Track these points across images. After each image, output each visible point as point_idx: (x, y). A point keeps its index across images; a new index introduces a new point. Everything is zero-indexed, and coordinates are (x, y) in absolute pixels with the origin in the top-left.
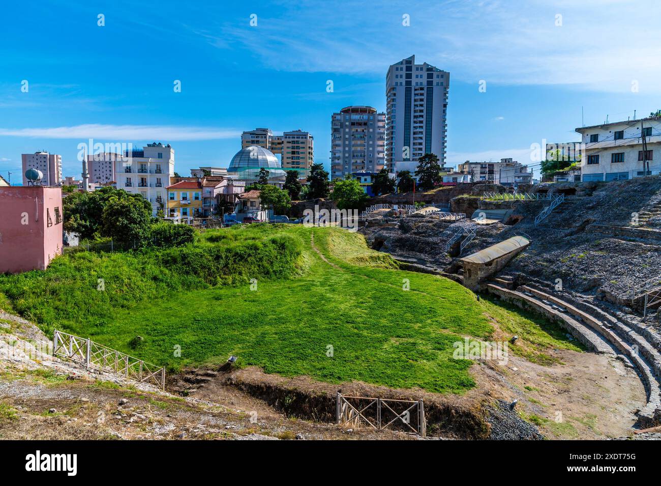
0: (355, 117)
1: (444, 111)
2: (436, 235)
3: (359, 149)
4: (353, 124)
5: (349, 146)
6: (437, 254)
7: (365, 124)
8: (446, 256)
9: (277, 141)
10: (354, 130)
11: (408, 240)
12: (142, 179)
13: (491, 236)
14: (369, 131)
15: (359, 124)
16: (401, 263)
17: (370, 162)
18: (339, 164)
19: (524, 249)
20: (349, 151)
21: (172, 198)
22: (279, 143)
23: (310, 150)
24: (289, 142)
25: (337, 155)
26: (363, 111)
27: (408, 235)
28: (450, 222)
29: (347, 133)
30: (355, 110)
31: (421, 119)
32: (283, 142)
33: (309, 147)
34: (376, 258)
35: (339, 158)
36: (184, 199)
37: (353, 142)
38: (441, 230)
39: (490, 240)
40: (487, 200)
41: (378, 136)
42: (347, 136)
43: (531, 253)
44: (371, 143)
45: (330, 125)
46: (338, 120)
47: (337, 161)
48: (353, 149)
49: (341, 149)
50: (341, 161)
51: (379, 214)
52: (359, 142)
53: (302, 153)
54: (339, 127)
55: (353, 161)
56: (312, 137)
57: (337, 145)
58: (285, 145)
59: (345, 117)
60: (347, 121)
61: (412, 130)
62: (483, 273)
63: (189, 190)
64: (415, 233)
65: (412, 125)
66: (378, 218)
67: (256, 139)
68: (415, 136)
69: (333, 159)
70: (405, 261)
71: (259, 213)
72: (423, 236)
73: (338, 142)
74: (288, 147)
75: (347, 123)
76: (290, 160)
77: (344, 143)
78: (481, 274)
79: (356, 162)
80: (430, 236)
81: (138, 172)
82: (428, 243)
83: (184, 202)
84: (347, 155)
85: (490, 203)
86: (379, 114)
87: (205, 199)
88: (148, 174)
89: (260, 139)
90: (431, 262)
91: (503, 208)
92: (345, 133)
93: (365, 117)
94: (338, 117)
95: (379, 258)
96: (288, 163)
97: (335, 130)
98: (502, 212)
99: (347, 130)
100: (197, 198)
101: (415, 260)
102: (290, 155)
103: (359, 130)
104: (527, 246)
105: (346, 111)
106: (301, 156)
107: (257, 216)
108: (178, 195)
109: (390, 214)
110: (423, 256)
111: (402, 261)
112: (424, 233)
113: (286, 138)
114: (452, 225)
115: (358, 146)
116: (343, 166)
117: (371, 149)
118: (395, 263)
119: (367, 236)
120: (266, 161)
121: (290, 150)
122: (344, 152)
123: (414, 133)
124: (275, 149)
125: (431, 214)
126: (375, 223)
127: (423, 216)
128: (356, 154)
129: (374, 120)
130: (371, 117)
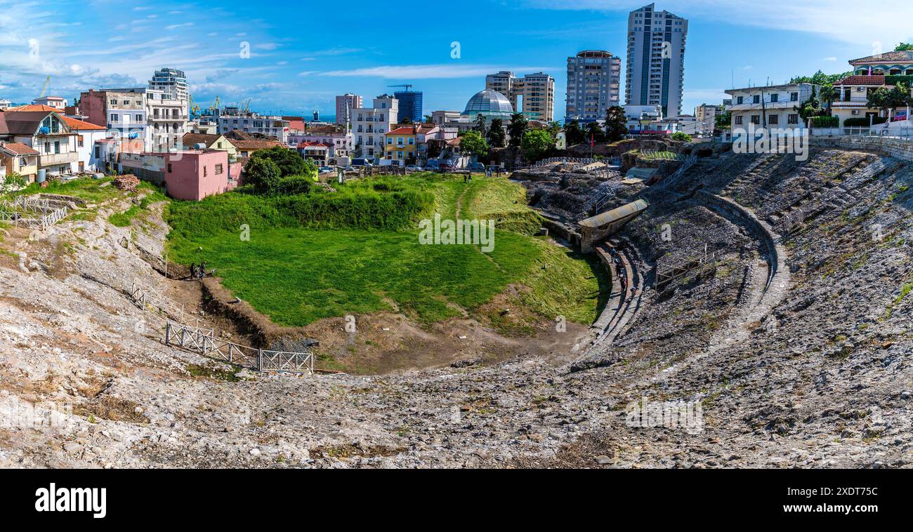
0: (589, 61)
1: (682, 56)
2: (586, 193)
3: (592, 92)
4: (587, 67)
5: (583, 89)
6: (578, 213)
7: (599, 68)
8: (585, 215)
9: (519, 83)
10: (588, 73)
11: (561, 196)
12: (370, 126)
13: (625, 197)
14: (602, 75)
15: (594, 68)
16: (545, 219)
17: (603, 104)
18: (572, 107)
19: (640, 213)
20: (582, 94)
21: (390, 143)
22: (521, 85)
23: (550, 92)
24: (530, 84)
25: (571, 97)
26: (598, 55)
27: (563, 191)
28: (603, 180)
29: (581, 77)
30: (590, 55)
31: (659, 63)
32: (523, 85)
33: (549, 89)
34: (516, 215)
35: (572, 101)
36: (400, 143)
37: (587, 85)
38: (591, 188)
39: (624, 201)
40: (642, 158)
41: (612, 79)
42: (581, 79)
43: (644, 218)
44: (604, 86)
45: (566, 69)
46: (572, 64)
47: (570, 104)
48: (587, 91)
49: (574, 91)
50: (574, 104)
51: (547, 168)
52: (593, 85)
53: (542, 95)
54: (573, 70)
55: (586, 103)
56: (553, 79)
57: (573, 88)
58: (526, 87)
59: (579, 62)
60: (582, 64)
61: (650, 73)
62: (596, 236)
63: (406, 136)
64: (570, 190)
65: (650, 68)
66: (544, 172)
67: (498, 82)
68: (653, 79)
69: (568, 101)
70: (550, 218)
71: (460, 159)
72: (575, 194)
73: (572, 85)
74: (528, 90)
75: (581, 67)
76: (530, 102)
77: (578, 86)
78: (594, 237)
79: (590, 105)
80: (580, 194)
81: (367, 121)
82: (575, 201)
83: (399, 146)
84: (580, 98)
85: (644, 162)
86: (614, 59)
87: (418, 145)
88: (374, 122)
89: (502, 82)
90: (570, 221)
91: (653, 168)
92: (579, 76)
93: (599, 61)
94: (573, 61)
95: (520, 214)
96: (528, 104)
97: (570, 74)
98: (650, 170)
99: (581, 73)
100: (411, 143)
101: (558, 218)
102: (530, 97)
103: (593, 73)
104: (644, 210)
105: (582, 55)
106: (541, 97)
107: (457, 162)
108: (395, 140)
109: (557, 169)
110: (566, 214)
111: (547, 218)
112: (577, 190)
113: (526, 80)
114: (603, 184)
115: (592, 89)
116: (577, 108)
117: (604, 92)
118: (539, 219)
119: (529, 190)
120: (497, 105)
121: (531, 92)
122: (578, 94)
123: (652, 76)
124: (517, 90)
125: (594, 170)
126: (542, 177)
127: (585, 172)
128: (589, 97)
129: (608, 64)
130: (605, 61)
